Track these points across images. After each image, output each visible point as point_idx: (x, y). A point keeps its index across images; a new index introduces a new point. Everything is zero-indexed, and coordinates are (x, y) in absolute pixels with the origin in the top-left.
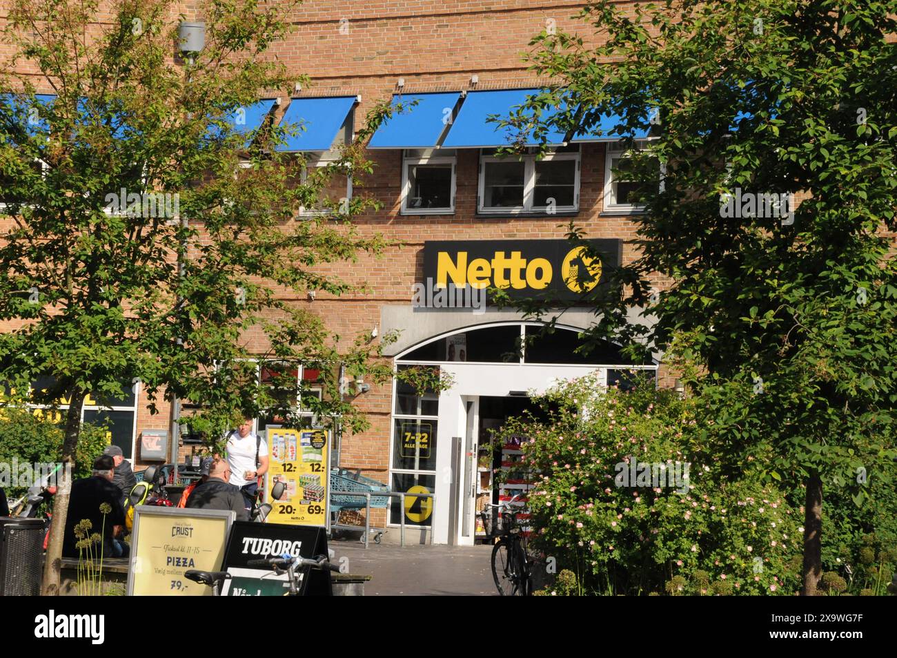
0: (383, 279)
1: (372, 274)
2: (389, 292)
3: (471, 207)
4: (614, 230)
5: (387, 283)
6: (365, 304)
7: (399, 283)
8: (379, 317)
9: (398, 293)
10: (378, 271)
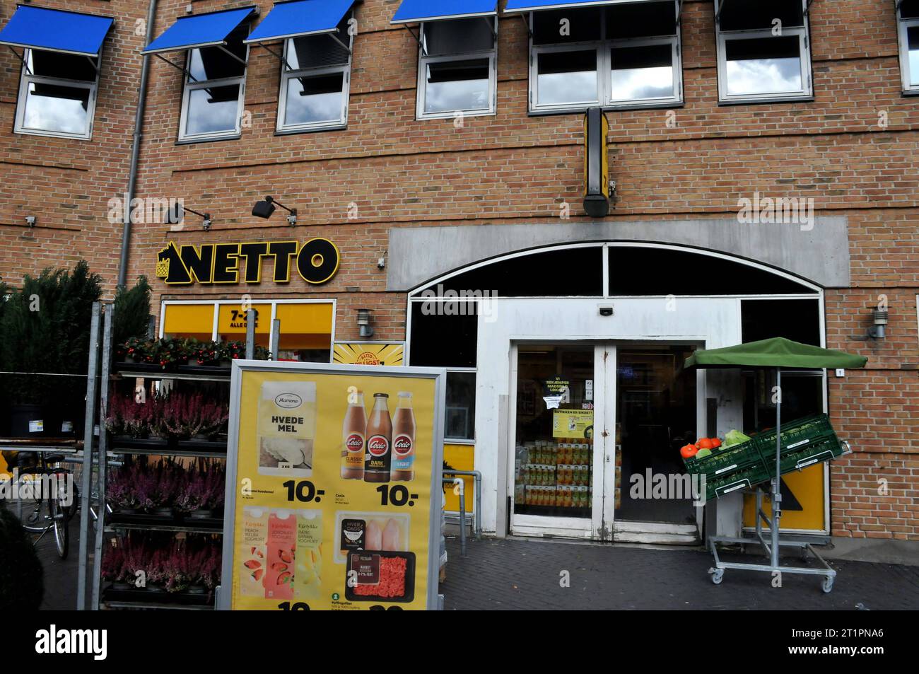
0: (393, 196)
1: (376, 192)
2: (399, 212)
3: (520, 104)
4: (739, 122)
5: (397, 202)
6: (367, 228)
7: (415, 201)
8: (387, 242)
9: (414, 212)
10: (383, 187)
